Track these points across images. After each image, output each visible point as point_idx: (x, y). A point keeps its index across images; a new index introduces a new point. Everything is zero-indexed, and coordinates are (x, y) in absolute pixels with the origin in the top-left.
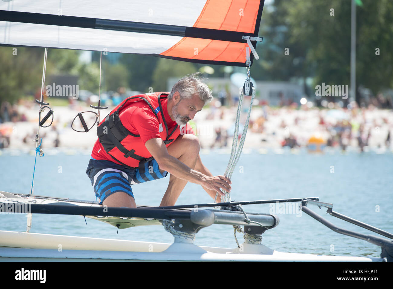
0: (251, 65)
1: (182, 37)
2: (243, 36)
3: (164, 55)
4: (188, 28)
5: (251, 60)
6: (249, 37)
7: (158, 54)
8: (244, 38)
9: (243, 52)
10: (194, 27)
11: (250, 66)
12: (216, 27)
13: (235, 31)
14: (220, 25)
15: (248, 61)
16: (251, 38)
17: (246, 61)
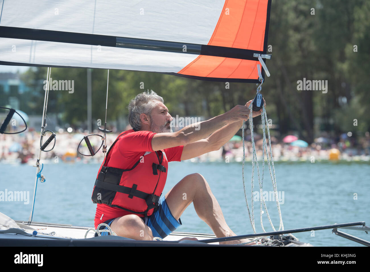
0: (264, 82)
1: (198, 55)
2: (254, 54)
3: (181, 74)
4: (203, 46)
5: (263, 77)
6: (260, 54)
7: (176, 73)
8: (255, 55)
9: (254, 69)
10: (209, 45)
11: (262, 83)
12: (229, 44)
13: (246, 48)
14: (232, 43)
15: (261, 77)
16: (262, 55)
17: (259, 78)
